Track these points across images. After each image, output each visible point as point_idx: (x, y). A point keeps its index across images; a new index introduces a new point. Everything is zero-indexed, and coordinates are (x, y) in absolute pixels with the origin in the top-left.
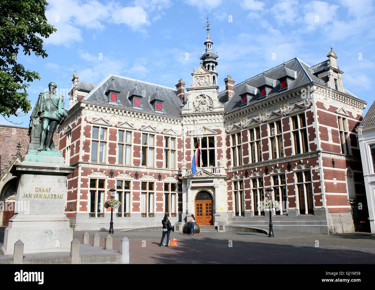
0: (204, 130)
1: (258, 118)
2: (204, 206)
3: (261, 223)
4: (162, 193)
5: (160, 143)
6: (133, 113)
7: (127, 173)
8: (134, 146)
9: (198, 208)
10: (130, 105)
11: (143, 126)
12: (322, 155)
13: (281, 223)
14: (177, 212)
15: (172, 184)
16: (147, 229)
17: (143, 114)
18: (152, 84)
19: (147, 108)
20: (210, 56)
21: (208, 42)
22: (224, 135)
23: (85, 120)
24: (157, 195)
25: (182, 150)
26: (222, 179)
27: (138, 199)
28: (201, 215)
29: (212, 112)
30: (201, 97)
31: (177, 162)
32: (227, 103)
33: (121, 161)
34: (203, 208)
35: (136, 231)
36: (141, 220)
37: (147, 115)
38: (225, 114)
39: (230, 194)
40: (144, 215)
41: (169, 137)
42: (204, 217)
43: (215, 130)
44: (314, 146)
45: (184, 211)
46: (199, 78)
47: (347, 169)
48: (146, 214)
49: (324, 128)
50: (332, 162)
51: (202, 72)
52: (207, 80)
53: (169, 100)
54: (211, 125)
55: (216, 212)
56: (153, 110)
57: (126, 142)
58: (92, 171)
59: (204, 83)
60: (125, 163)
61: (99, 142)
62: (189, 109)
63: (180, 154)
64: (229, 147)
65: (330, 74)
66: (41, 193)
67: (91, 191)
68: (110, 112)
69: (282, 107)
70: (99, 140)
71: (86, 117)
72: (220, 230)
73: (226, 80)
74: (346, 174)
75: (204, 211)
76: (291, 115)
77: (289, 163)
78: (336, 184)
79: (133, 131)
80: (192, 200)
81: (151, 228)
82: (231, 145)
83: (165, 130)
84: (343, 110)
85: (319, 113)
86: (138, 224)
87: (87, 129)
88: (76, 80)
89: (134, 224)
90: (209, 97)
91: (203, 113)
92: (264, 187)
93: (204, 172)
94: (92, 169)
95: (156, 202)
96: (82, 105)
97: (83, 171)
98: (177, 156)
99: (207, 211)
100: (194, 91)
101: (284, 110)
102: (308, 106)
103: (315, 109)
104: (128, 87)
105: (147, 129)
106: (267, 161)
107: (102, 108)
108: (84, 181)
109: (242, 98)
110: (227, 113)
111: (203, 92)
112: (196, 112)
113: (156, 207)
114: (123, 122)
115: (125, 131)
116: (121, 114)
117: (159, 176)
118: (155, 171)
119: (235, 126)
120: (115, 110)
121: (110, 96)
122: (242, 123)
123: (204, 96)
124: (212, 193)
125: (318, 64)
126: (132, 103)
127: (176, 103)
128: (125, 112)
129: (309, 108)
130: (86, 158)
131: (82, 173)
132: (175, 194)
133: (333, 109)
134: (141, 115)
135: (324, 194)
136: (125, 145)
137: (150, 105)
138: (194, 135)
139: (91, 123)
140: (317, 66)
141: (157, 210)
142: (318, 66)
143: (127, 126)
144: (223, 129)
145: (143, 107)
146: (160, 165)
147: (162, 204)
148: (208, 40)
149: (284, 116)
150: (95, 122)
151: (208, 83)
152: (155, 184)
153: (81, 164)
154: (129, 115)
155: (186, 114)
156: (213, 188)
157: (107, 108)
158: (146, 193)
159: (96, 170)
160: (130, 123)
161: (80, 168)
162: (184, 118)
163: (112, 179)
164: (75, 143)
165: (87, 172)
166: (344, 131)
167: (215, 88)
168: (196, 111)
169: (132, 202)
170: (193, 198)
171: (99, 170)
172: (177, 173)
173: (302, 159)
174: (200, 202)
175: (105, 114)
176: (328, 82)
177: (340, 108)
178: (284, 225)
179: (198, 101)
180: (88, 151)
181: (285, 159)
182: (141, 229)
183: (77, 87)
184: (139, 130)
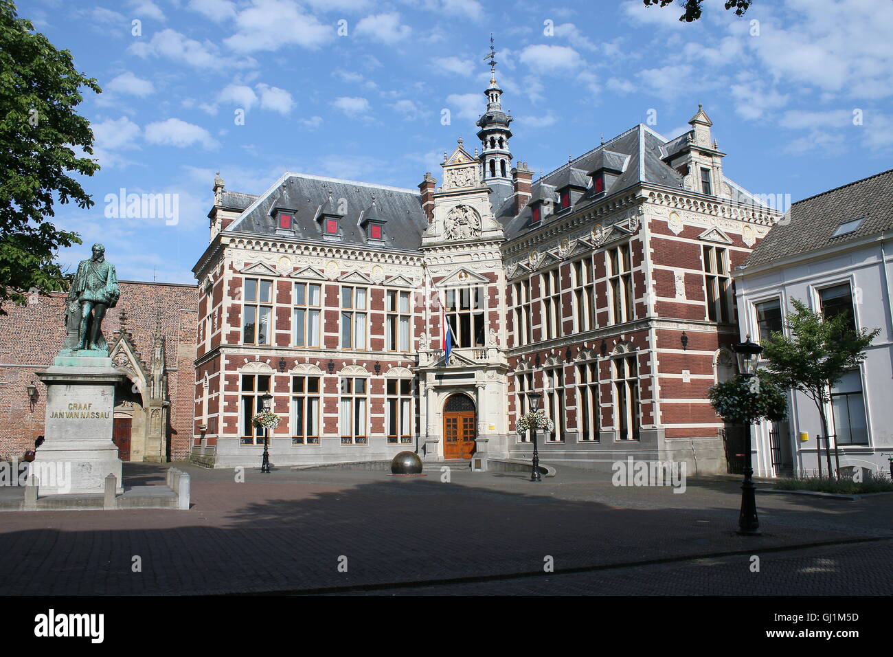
0: (463, 274)
1: (556, 251)
2: (460, 424)
3: (557, 456)
4: (383, 399)
5: (378, 304)
6: (322, 250)
7: (313, 361)
8: (326, 311)
9: (449, 426)
10: (318, 234)
11: (343, 273)
12: (655, 326)
13: (590, 457)
14: (414, 434)
15: (402, 381)
16: (344, 466)
17: (342, 251)
18: (372, 186)
19: (354, 237)
20: (494, 118)
21: (492, 90)
22: (501, 285)
23: (231, 267)
24: (371, 403)
25: (422, 315)
26: (493, 371)
27: (335, 410)
28: (455, 439)
29: (479, 240)
30: (460, 211)
31: (413, 339)
32: (516, 217)
33: (300, 341)
34: (458, 426)
35: (323, 470)
36: (340, 448)
37: (350, 252)
38: (505, 242)
39: (512, 399)
40: (346, 440)
41: (396, 291)
42: (460, 443)
43: (484, 275)
44: (642, 309)
45: (423, 432)
46: (456, 171)
47: (718, 351)
48: (350, 438)
49: (666, 271)
50: (682, 339)
51: (461, 160)
52: (470, 176)
53: (404, 216)
54: (477, 265)
55: (480, 433)
56: (364, 240)
57: (311, 303)
58: (246, 360)
59: (464, 182)
60: (310, 344)
61: (258, 306)
62: (437, 234)
63: (420, 323)
64: (510, 308)
65: (691, 161)
66: (77, 411)
67: (244, 397)
68: (278, 250)
69: (594, 231)
70: (258, 303)
71: (232, 262)
72: (476, 468)
73: (515, 172)
74: (716, 362)
75: (460, 433)
76: (607, 247)
77: (603, 340)
78: (689, 382)
79: (324, 284)
80: (438, 411)
81: (353, 464)
82: (515, 304)
83: (387, 277)
84: (717, 232)
85: (654, 243)
86: (336, 456)
87: (235, 283)
88: (219, 190)
89: (326, 457)
90: (475, 210)
91: (460, 242)
92: (565, 386)
93: (458, 358)
94: (245, 357)
95: (370, 415)
96: (224, 240)
97: (228, 362)
98: (413, 327)
99: (465, 432)
100: (445, 198)
101: (597, 236)
102: (635, 229)
103: (647, 236)
104: (319, 196)
105: (352, 279)
106: (569, 336)
107: (262, 243)
108: (232, 380)
109: (533, 210)
110: (509, 240)
111: (462, 200)
112: (450, 240)
113: (371, 425)
114: (304, 266)
115: (308, 285)
116: (298, 252)
117: (376, 366)
118: (369, 357)
119: (520, 267)
120: (287, 245)
121: (278, 220)
122: (531, 261)
123: (464, 207)
124: (474, 397)
125: (676, 139)
126: (323, 230)
127: (416, 222)
128: (306, 248)
129: (636, 233)
130: (233, 337)
131: (226, 365)
132: (410, 399)
133: (691, 232)
134: (338, 251)
135: (657, 400)
136: (308, 310)
137: (361, 230)
138: (446, 286)
139: (242, 273)
140: (674, 143)
141: (373, 430)
142: (676, 141)
143: (312, 275)
144: (500, 272)
145: (345, 236)
146: (377, 345)
147: (382, 420)
148: (492, 86)
149: (597, 248)
150: (250, 271)
151: (473, 180)
152: (368, 382)
153: (224, 349)
154: (314, 253)
155: (430, 245)
156: (474, 388)
157: (270, 244)
158: (352, 398)
159: (252, 359)
160: (316, 268)
161: (223, 357)
162: (426, 253)
163: (284, 374)
164: (216, 309)
165: (235, 362)
166: (718, 275)
167: (485, 192)
168: (448, 238)
169: (323, 415)
170: (440, 409)
171: (257, 357)
172: (413, 358)
173: (623, 334)
174: (452, 415)
175: (268, 255)
176: (687, 177)
177: (709, 228)
178: (592, 461)
179: (452, 218)
180: (238, 325)
181: (598, 333)
182: (334, 465)
183: (220, 204)
184: (334, 281)
